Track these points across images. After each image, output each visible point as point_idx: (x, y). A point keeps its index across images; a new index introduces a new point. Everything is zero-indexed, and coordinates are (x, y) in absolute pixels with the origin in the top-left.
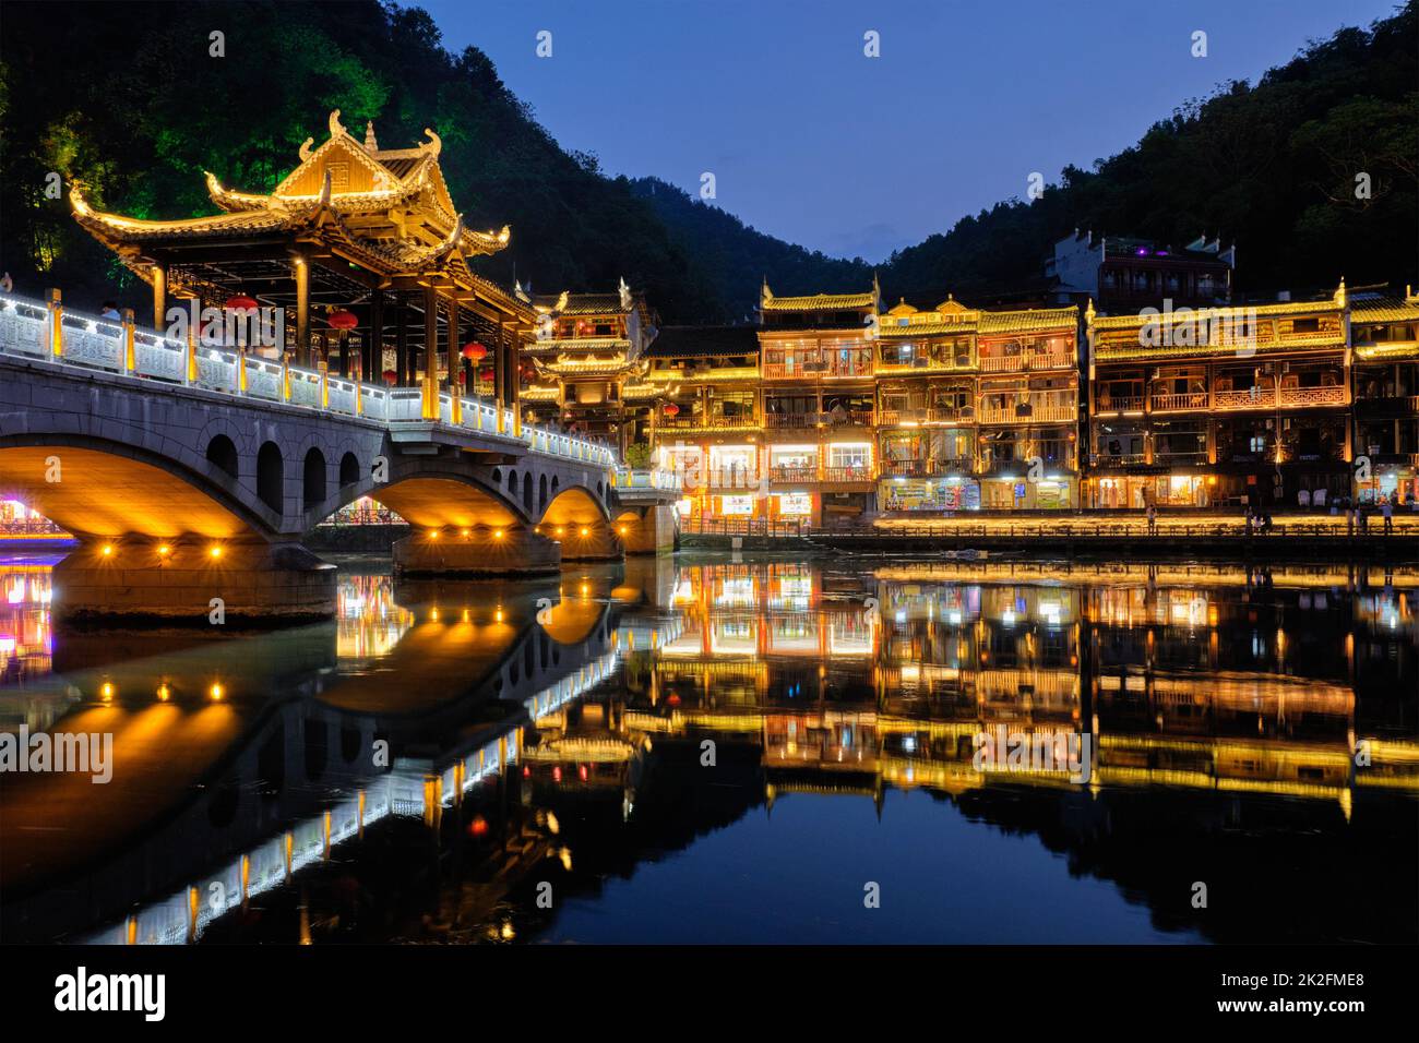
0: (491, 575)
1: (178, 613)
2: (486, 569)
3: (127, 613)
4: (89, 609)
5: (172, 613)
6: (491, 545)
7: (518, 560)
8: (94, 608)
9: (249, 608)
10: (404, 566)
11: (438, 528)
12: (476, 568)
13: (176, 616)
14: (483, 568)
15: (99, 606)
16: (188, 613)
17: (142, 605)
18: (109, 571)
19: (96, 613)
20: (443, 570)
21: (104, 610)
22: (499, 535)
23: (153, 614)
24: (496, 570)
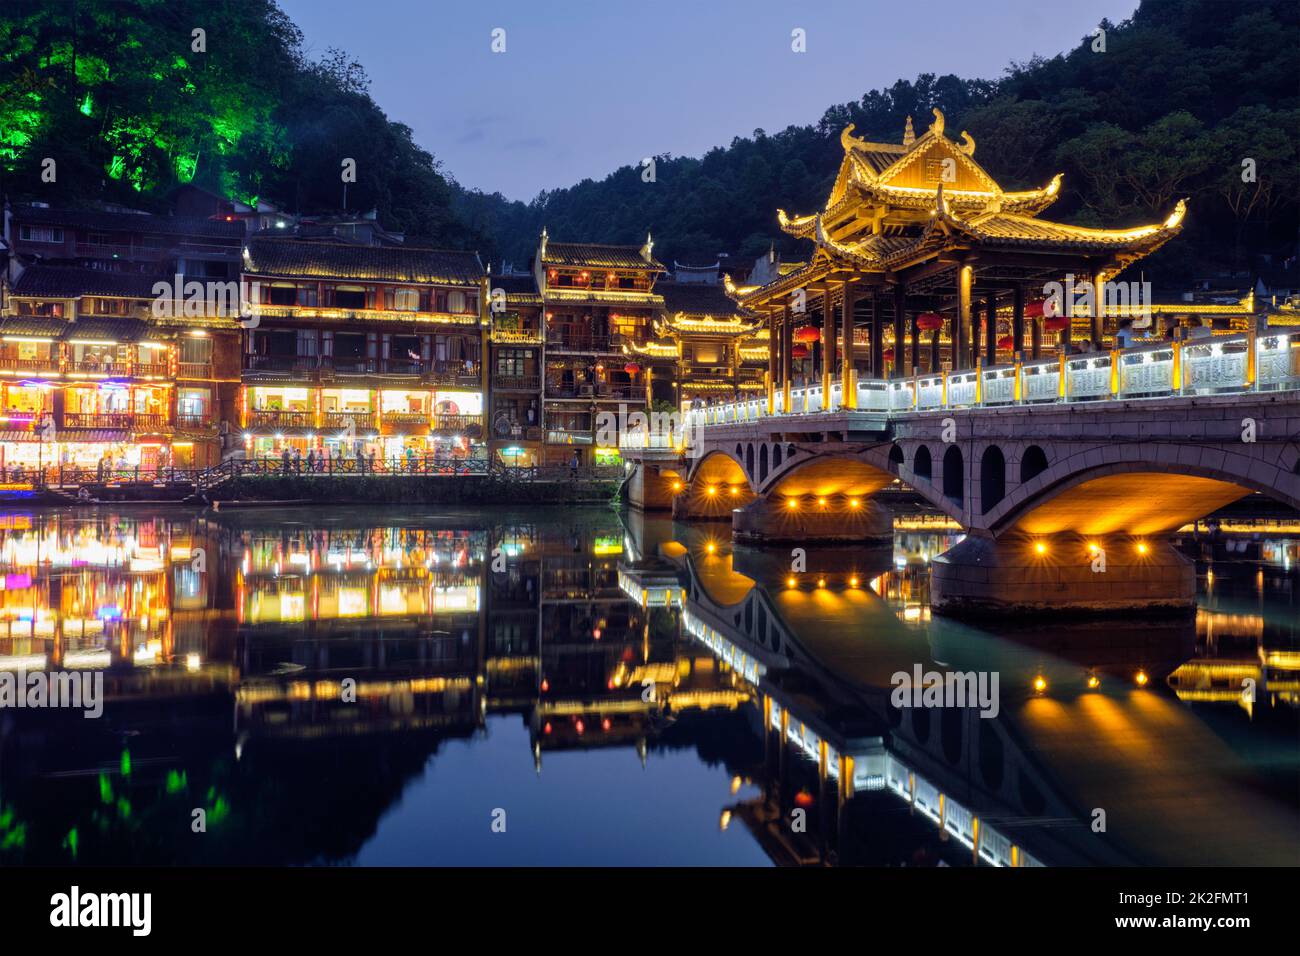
0: (848, 543)
1: (1109, 607)
2: (844, 537)
3: (1063, 609)
4: (1027, 605)
5: (1103, 607)
6: (847, 514)
7: (873, 528)
8: (1031, 605)
9: (1174, 600)
10: (763, 535)
11: (797, 497)
12: (834, 536)
13: (1107, 610)
14: (841, 536)
15: (1035, 603)
16: (1118, 606)
17: (1077, 600)
18: (1041, 567)
19: (1033, 609)
20: (804, 538)
21: (1041, 606)
22: (855, 504)
23: (1086, 608)
24: (853, 537)
